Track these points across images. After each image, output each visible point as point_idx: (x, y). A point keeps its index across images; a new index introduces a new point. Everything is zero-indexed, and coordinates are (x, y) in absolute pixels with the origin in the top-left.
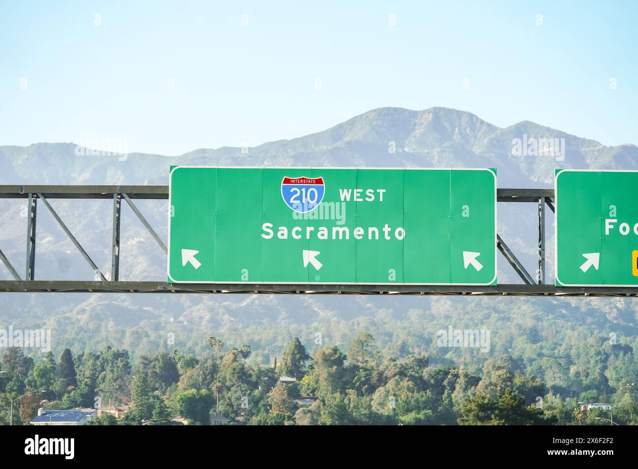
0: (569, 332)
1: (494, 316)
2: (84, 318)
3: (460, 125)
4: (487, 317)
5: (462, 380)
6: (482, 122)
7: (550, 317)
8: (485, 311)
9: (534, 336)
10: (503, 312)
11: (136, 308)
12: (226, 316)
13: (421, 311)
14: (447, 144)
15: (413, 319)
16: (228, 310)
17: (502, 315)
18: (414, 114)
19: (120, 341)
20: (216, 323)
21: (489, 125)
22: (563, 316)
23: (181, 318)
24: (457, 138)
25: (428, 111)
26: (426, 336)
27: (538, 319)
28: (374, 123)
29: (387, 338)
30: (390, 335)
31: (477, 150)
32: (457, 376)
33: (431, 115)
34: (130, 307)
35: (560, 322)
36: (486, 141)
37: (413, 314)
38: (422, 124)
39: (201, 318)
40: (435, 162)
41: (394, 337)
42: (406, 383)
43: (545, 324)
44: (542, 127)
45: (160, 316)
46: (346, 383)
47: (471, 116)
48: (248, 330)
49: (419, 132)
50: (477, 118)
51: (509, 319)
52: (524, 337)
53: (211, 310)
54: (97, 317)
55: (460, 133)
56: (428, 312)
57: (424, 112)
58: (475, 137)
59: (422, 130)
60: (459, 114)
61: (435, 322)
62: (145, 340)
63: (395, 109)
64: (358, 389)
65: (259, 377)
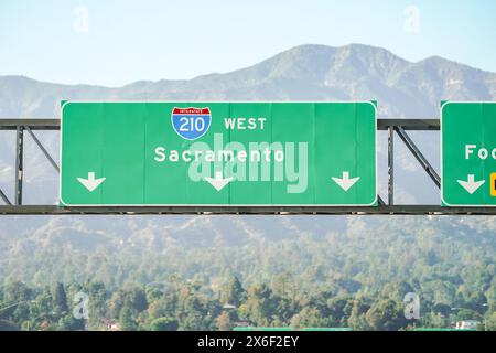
0: (465, 253)
1: (401, 238)
2: (46, 242)
3: (375, 60)
4: (395, 239)
5: (355, 309)
6: (395, 57)
7: (450, 238)
8: (394, 234)
9: (432, 259)
10: (409, 234)
11: (91, 232)
12: (169, 239)
13: (337, 235)
14: (363, 78)
15: (330, 241)
16: (170, 233)
17: (408, 237)
18: (332, 50)
19: (83, 265)
20: (160, 245)
21: (401, 60)
22: (461, 238)
23: (129, 240)
24: (372, 71)
25: (346, 48)
26: (339, 259)
27: (438, 241)
28: (297, 59)
29: (307, 260)
30: (309, 257)
31: (390, 83)
32: (352, 305)
33: (348, 52)
34: (85, 231)
35: (458, 243)
36: (398, 74)
37: (331, 236)
38: (340, 59)
39: (147, 240)
40: (351, 95)
41: (313, 260)
42: (315, 311)
43: (444, 245)
44: (449, 62)
45: (111, 239)
46: (272, 310)
47: (385, 52)
48: (190, 253)
49: (337, 67)
50: (391, 54)
51: (413, 241)
52: (423, 259)
53: (156, 233)
54: (57, 241)
55: (375, 67)
56: (343, 235)
57: (342, 48)
58: (389, 71)
59: (340, 65)
60: (374, 50)
61: (349, 244)
62: (104, 264)
63: (317, 46)
64: (281, 315)
65: (208, 305)
